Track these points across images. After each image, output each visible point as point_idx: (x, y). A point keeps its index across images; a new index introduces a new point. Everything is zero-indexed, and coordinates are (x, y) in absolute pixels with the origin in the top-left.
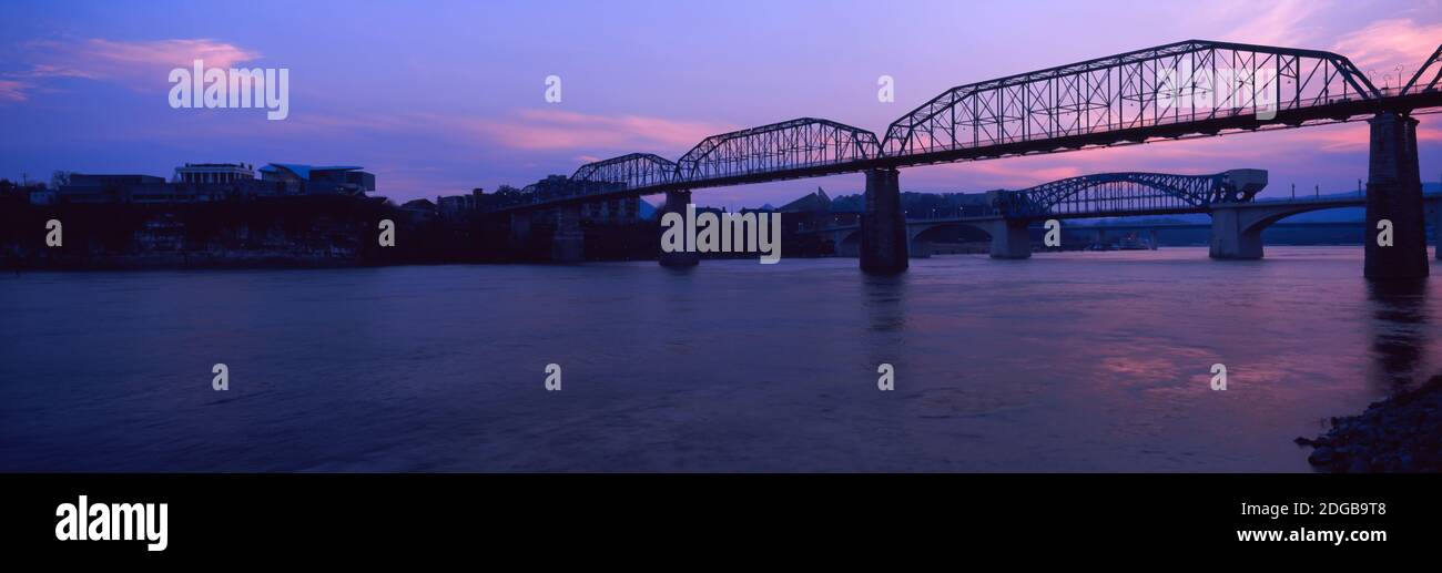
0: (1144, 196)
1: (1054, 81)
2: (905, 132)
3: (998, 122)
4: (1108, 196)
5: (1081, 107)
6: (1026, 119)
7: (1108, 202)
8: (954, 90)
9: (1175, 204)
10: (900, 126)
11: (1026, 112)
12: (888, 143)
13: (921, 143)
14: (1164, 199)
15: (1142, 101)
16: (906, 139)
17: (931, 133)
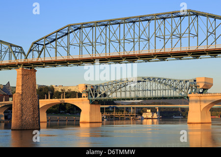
0: (158, 89)
1: (122, 25)
2: (41, 48)
3: (92, 45)
4: (141, 89)
5: (136, 40)
6: (108, 45)
7: (141, 92)
8: (69, 26)
9: (172, 94)
10: (38, 44)
11: (108, 41)
12: (31, 53)
13: (50, 55)
14: (167, 91)
15: (164, 39)
16: (41, 52)
17: (56, 48)
